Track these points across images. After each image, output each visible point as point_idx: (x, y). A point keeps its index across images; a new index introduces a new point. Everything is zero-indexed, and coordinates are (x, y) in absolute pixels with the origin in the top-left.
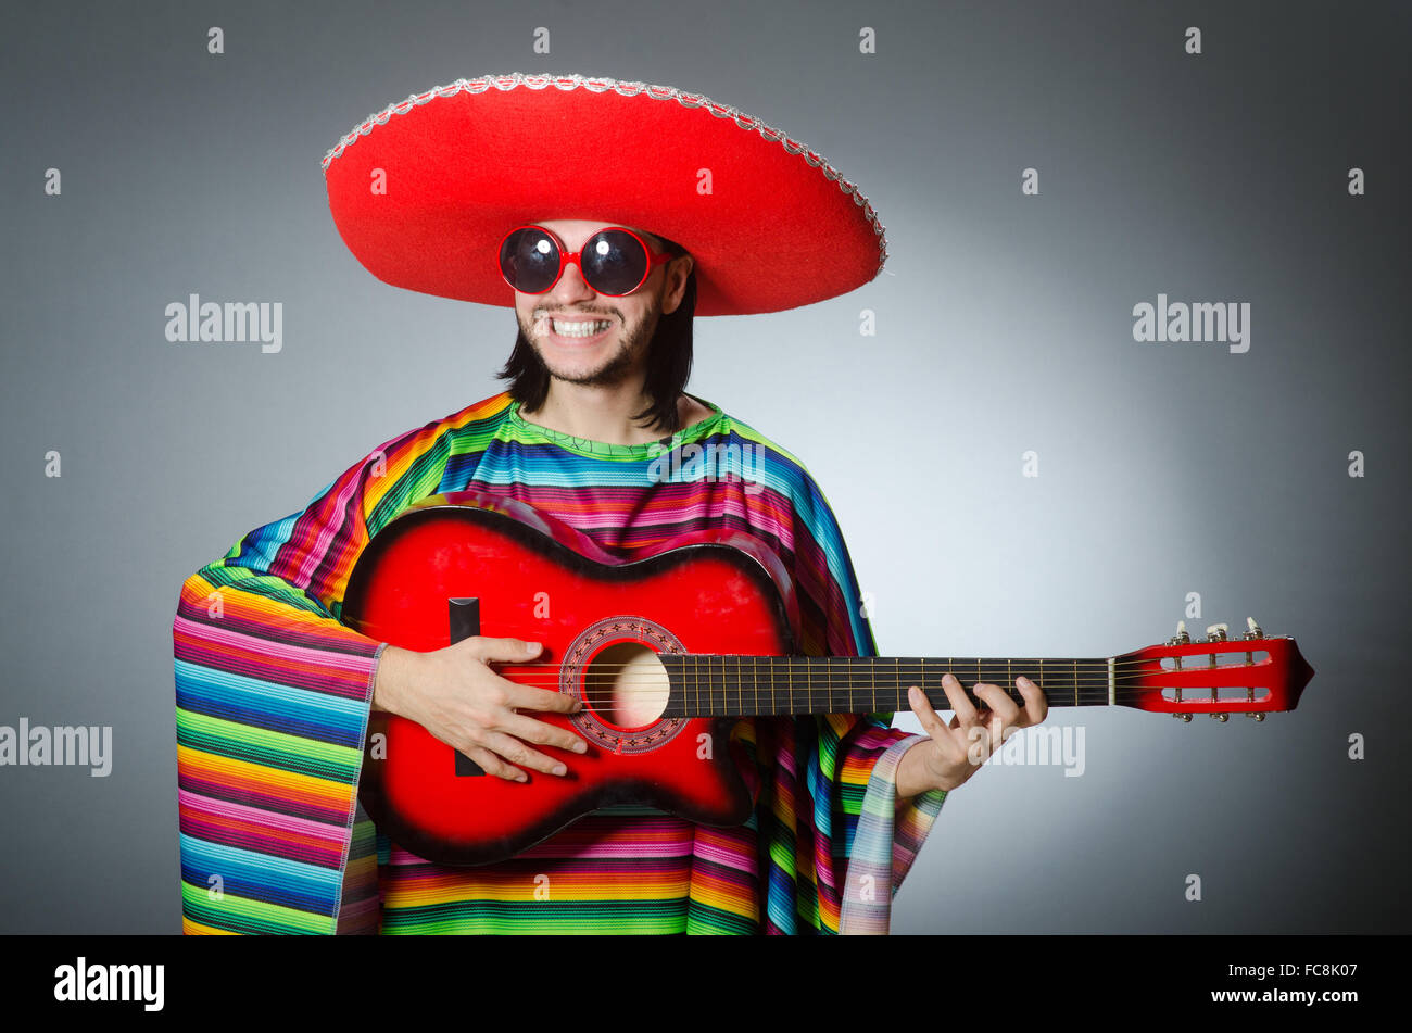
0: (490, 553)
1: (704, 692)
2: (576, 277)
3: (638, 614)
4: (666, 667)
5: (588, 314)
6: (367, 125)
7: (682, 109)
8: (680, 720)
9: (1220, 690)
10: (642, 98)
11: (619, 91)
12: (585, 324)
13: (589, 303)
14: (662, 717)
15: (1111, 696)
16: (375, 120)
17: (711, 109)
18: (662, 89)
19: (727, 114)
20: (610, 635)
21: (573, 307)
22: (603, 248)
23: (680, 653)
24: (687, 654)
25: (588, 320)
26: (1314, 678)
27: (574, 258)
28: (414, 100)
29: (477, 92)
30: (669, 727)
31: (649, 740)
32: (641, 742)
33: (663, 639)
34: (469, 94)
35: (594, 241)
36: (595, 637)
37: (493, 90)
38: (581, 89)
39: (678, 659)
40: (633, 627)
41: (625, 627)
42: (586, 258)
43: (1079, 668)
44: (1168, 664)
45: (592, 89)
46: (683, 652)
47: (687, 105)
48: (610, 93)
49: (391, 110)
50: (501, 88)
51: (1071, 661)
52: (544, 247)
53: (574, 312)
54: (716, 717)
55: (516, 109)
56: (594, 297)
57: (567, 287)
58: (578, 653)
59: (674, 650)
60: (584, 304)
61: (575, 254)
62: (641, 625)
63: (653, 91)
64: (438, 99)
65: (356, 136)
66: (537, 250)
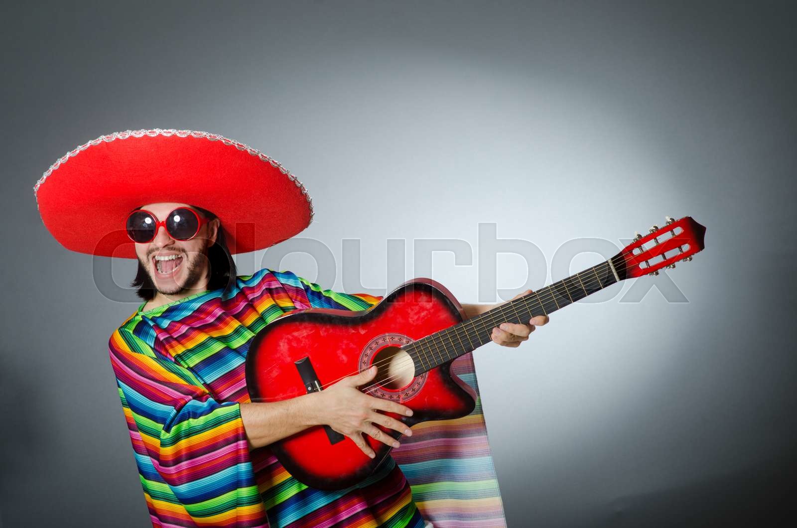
0: (305, 333)
1: (429, 356)
2: (165, 234)
3: (384, 332)
4: (406, 351)
5: (172, 251)
6: (56, 165)
7: (209, 142)
8: (424, 374)
9: (666, 254)
10: (190, 137)
11: (178, 135)
12: (171, 256)
13: (171, 246)
14: (415, 376)
15: (616, 277)
16: (60, 161)
17: (224, 141)
18: (199, 132)
19: (231, 143)
20: (376, 348)
21: (164, 249)
22: (177, 219)
23: (411, 343)
24: (415, 341)
25: (172, 255)
26: (707, 229)
27: (162, 224)
28: (80, 148)
29: (110, 141)
30: (420, 380)
31: (413, 390)
32: (410, 392)
33: (400, 340)
34: (106, 142)
35: (172, 215)
36: (369, 352)
37: (117, 139)
38: (160, 135)
39: (411, 346)
40: (384, 340)
41: (381, 341)
42: (169, 223)
43: (596, 270)
44: (636, 252)
45: (165, 135)
46: (412, 341)
47: (212, 140)
48: (174, 136)
49: (68, 155)
50: (121, 138)
51: (591, 268)
52: (148, 221)
53: (165, 251)
54: (440, 365)
55: (130, 148)
56: (174, 242)
57: (160, 239)
58: (364, 363)
59: (408, 342)
60: (169, 246)
61: (163, 222)
62: (387, 337)
63: (195, 134)
64: (91, 147)
65: (51, 171)
66: (144, 222)
